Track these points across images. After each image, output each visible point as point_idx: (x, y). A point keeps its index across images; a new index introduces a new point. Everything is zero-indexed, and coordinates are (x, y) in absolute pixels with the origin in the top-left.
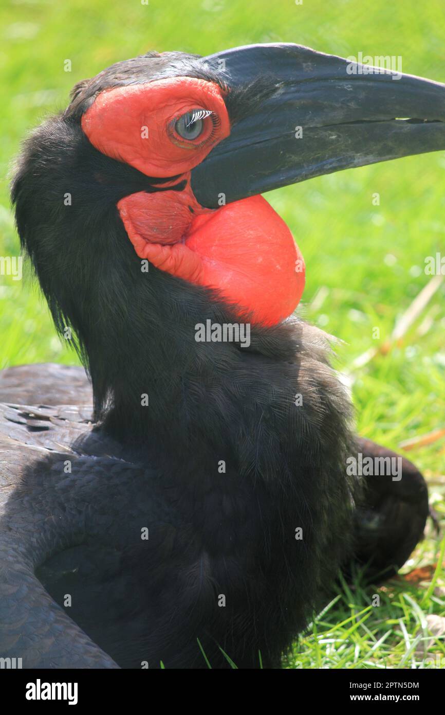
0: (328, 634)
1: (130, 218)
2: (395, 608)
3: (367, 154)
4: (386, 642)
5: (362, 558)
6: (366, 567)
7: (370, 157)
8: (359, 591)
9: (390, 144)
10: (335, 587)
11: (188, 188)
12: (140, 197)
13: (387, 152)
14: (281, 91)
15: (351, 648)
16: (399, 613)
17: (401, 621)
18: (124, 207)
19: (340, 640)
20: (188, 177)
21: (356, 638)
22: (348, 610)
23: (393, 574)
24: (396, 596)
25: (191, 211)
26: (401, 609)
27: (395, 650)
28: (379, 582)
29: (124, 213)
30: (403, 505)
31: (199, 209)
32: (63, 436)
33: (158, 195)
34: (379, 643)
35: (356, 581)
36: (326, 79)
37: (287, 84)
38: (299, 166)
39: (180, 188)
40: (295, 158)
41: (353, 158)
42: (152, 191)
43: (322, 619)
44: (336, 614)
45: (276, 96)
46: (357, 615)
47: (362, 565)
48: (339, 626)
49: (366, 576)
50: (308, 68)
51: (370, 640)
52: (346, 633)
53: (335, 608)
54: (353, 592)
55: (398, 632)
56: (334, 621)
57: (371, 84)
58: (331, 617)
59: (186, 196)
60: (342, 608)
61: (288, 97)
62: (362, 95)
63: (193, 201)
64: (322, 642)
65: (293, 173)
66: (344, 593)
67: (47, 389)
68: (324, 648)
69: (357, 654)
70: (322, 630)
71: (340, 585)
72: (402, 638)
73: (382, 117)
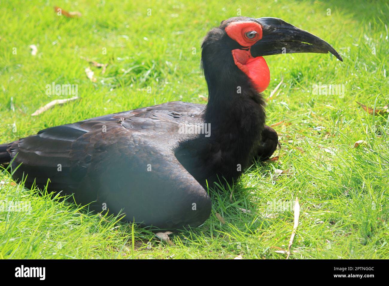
0: (250, 174)
1: (234, 55)
2: (268, 167)
3: (294, 50)
4: (265, 176)
5: (260, 154)
6: (261, 156)
7: (294, 51)
8: (259, 162)
9: (300, 48)
10: (253, 162)
11: (249, 51)
12: (238, 50)
13: (298, 51)
14: (275, 30)
15: (257, 177)
16: (269, 169)
17: (270, 171)
18: (233, 52)
19: (254, 175)
20: (250, 48)
21: (258, 175)
22: (256, 167)
23: (268, 159)
24: (269, 164)
25: (249, 57)
26: (270, 168)
27: (268, 178)
28: (264, 161)
29: (233, 53)
30: (271, 140)
31: (251, 56)
32: (183, 119)
33: (242, 51)
34: (264, 176)
35: (258, 160)
36: (287, 29)
37: (277, 29)
38: (276, 50)
39: (247, 50)
40: (276, 48)
41: (290, 51)
42: (241, 49)
43: (249, 170)
44: (253, 168)
45: (274, 31)
46: (258, 169)
47: (260, 156)
48: (253, 172)
49: (261, 159)
50: (283, 26)
51: (262, 175)
52: (255, 174)
53: (253, 167)
54: (257, 163)
55: (269, 173)
56: (252, 170)
57: (298, 32)
58: (251, 169)
59: (249, 52)
60: (255, 167)
61: (277, 32)
62: (295, 35)
63: (250, 55)
64: (249, 176)
65: (275, 52)
66: (255, 163)
67: (179, 108)
68: (249, 177)
69: (258, 179)
70: (249, 172)
71: (254, 161)
72: (270, 175)
73: (299, 41)
